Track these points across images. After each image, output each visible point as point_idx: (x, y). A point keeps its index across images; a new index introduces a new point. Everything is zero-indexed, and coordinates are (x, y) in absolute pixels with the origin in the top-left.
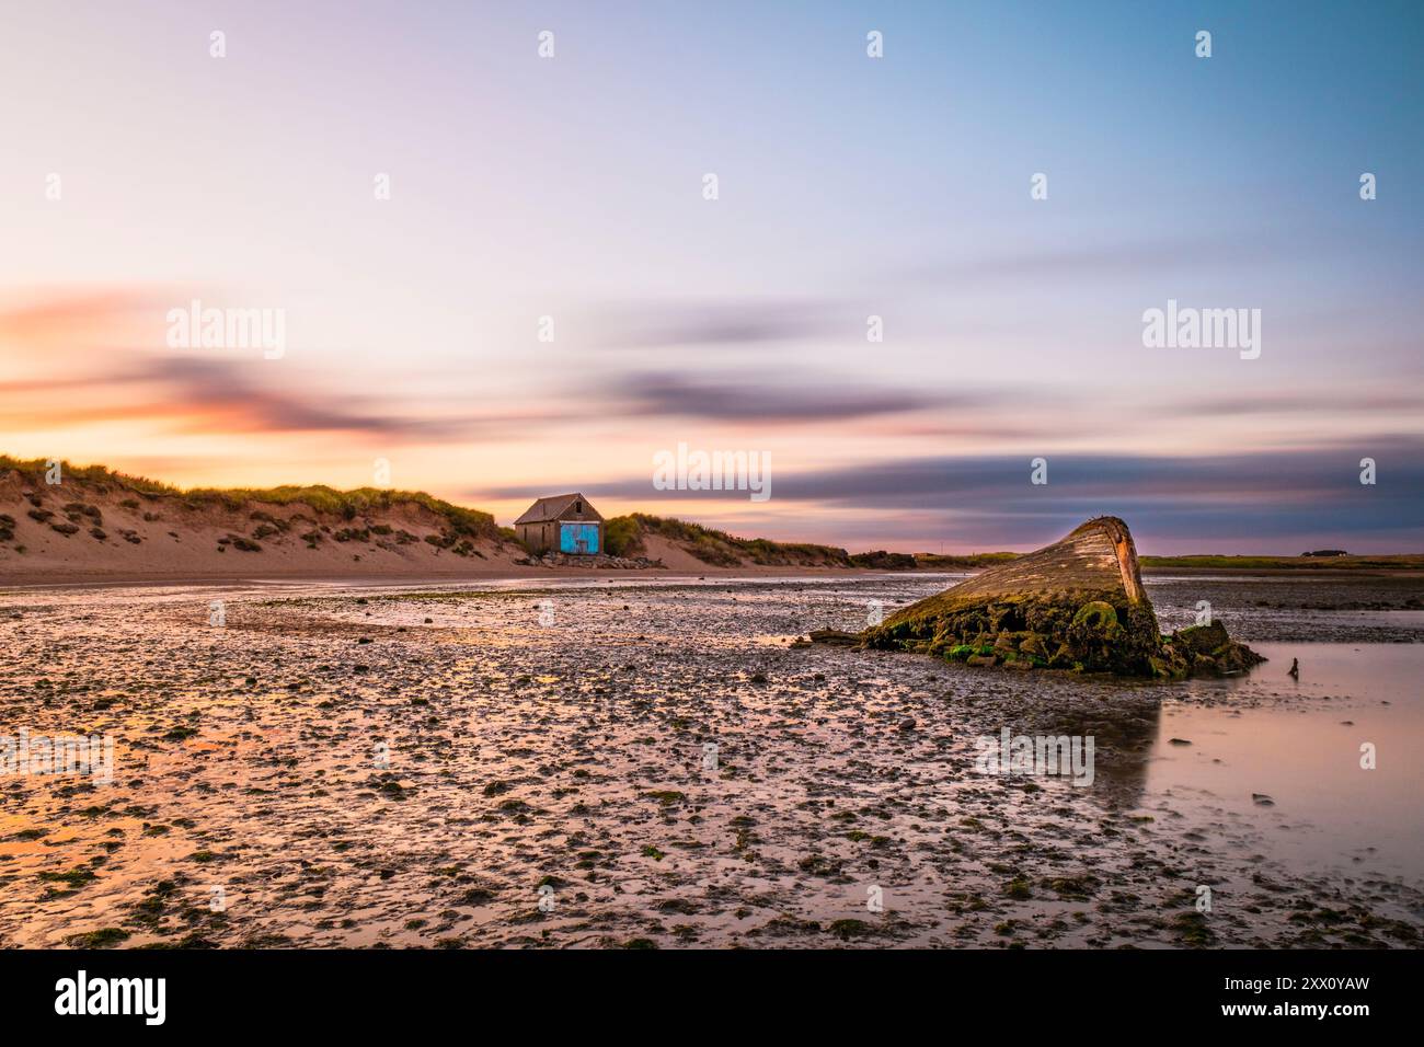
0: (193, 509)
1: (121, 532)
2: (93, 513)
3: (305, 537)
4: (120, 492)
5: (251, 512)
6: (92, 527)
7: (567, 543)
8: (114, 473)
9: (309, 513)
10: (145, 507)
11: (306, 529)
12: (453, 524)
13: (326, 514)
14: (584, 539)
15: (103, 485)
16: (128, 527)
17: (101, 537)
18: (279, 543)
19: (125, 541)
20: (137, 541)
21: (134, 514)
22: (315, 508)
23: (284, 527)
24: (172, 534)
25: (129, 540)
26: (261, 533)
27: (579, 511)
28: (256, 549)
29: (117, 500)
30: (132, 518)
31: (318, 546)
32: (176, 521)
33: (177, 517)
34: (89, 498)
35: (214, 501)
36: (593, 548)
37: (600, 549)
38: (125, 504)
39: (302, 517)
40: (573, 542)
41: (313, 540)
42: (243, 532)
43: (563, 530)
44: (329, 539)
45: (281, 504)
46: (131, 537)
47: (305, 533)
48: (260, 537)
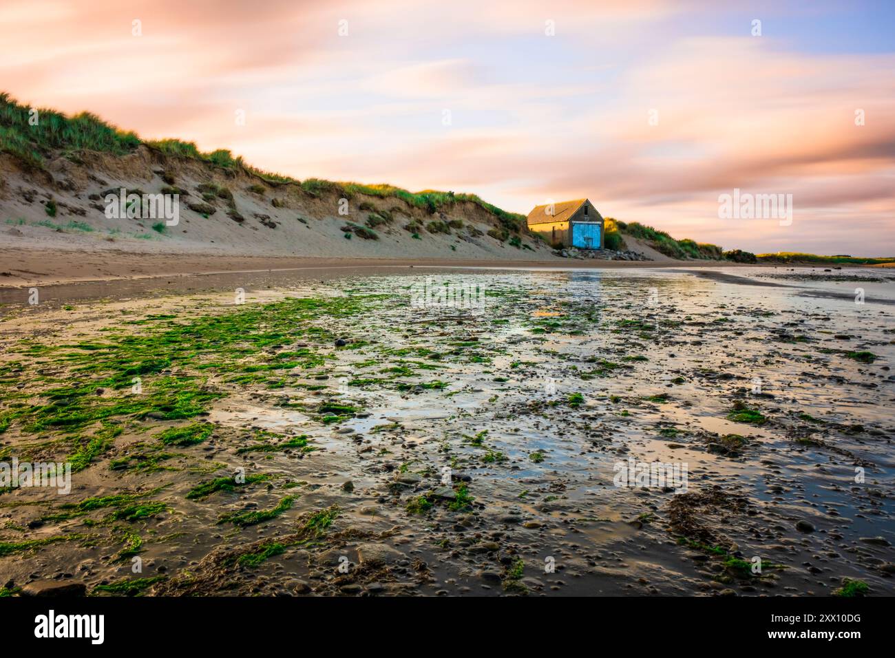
0: (313, 197)
1: (256, 216)
2: (226, 195)
3: (407, 228)
4: (246, 179)
5: (359, 204)
6: (227, 209)
7: (578, 240)
8: (239, 159)
9: (404, 207)
10: (270, 194)
11: (405, 221)
12: (502, 222)
13: (415, 208)
14: (590, 236)
15: (230, 169)
16: (261, 212)
17: (240, 220)
18: (389, 233)
19: (262, 225)
20: (272, 226)
21: (262, 200)
22: (407, 203)
23: (388, 219)
24: (301, 221)
25: (266, 224)
26: (372, 223)
27: (586, 213)
28: (374, 237)
29: (244, 186)
30: (261, 203)
31: (420, 237)
32: (300, 208)
33: (300, 204)
34: (219, 182)
35: (329, 191)
36: (596, 244)
37: (601, 244)
38: (252, 189)
39: (400, 210)
40: (581, 239)
41: (414, 230)
42: (357, 221)
43: (575, 229)
44: (424, 229)
45: (381, 197)
46: (267, 221)
47: (405, 224)
48: (373, 226)
